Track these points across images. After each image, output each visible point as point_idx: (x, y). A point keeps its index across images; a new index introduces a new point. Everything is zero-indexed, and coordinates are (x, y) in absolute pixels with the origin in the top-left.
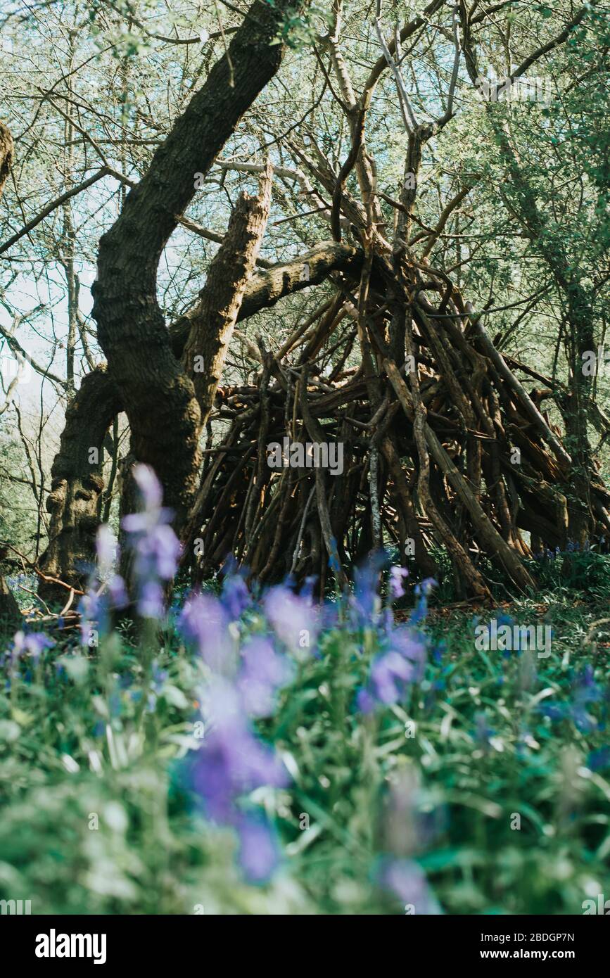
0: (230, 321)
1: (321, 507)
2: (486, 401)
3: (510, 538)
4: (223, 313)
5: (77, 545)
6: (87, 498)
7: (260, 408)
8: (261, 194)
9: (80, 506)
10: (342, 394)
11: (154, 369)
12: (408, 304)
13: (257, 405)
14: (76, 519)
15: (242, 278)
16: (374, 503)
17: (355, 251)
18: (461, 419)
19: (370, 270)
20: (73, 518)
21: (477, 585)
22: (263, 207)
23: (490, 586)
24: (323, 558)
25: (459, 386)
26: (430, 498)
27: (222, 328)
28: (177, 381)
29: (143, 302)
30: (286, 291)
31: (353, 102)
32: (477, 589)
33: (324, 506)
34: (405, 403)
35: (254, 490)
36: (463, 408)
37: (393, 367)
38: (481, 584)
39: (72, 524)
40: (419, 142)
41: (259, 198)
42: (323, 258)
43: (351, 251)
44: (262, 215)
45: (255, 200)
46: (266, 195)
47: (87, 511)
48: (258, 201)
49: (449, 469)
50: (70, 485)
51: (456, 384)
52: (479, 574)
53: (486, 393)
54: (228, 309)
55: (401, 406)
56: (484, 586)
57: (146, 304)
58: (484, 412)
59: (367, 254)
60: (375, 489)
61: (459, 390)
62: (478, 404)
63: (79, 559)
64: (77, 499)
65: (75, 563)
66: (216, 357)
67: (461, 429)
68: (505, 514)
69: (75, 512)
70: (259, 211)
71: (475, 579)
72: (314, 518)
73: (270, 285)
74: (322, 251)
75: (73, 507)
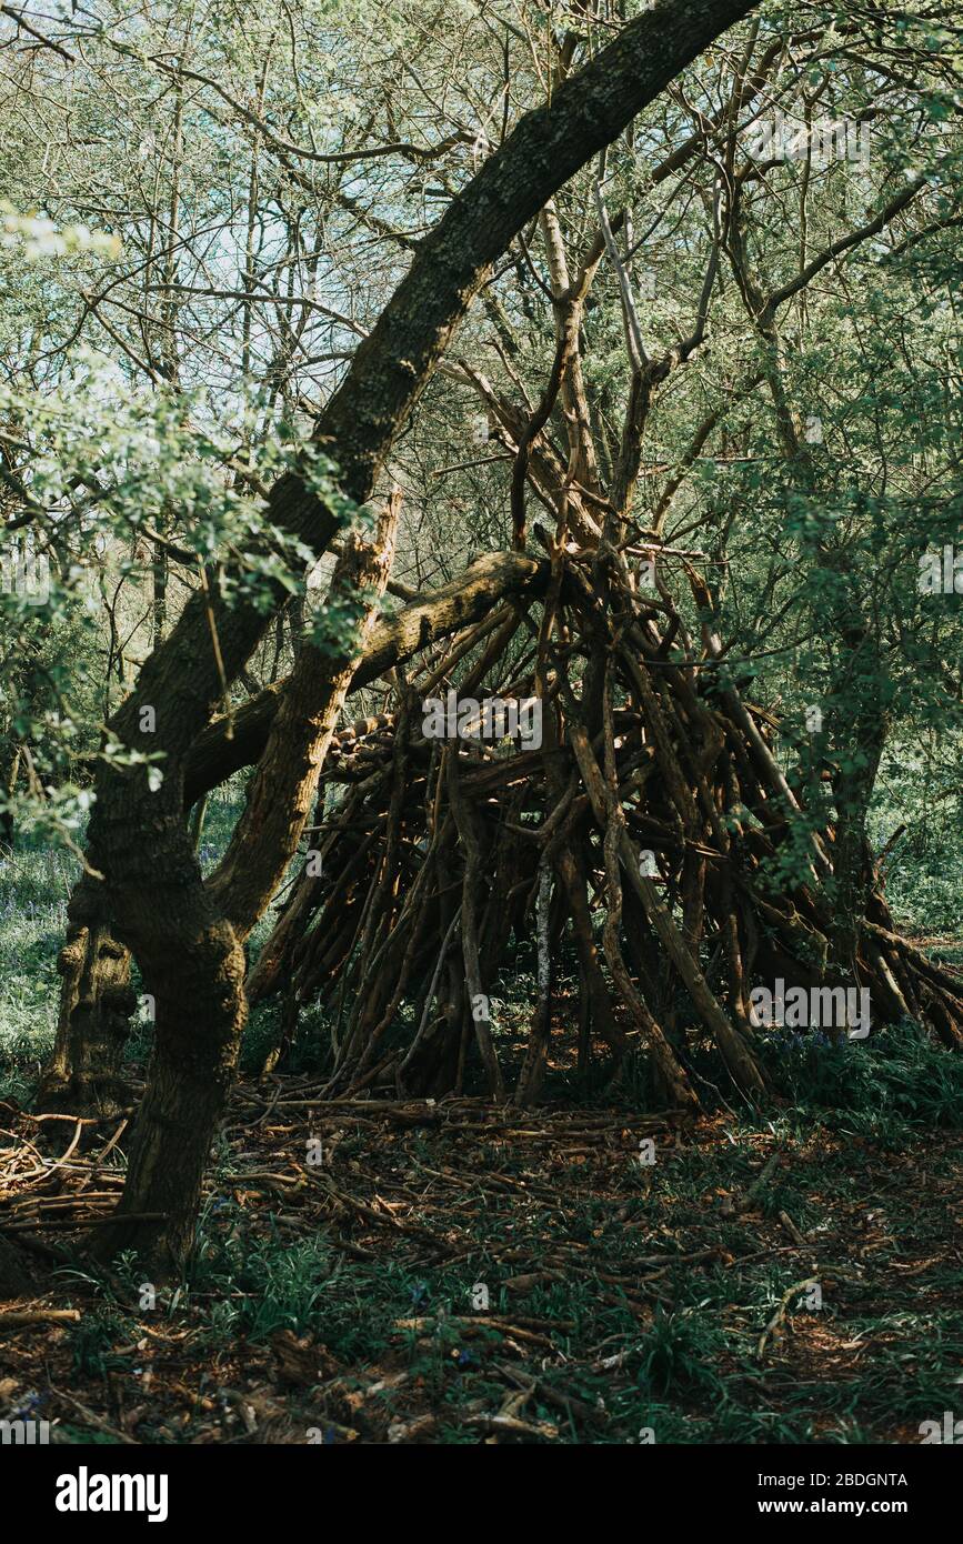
0: (325, 730)
1: (466, 941)
2: (720, 791)
3: (740, 999)
4: (315, 721)
5: (98, 1030)
6: (116, 956)
7: (393, 769)
8: (380, 542)
9: (107, 968)
10: (510, 769)
11: (175, 919)
12: (610, 648)
13: (389, 766)
14: (98, 990)
15: (345, 669)
16: (542, 946)
17: (536, 567)
18: (678, 825)
19: (558, 595)
20: (93, 988)
21: (679, 1088)
22: (382, 563)
23: (700, 1088)
24: (466, 1018)
25: (680, 773)
26: (619, 956)
27: (313, 743)
28: (207, 933)
29: (160, 827)
30: (424, 642)
31: (565, 285)
32: (678, 1093)
33: (471, 940)
34: (596, 802)
35: (377, 893)
36: (683, 806)
37: (582, 741)
38: (686, 1087)
39: (91, 998)
40: (648, 387)
41: (376, 548)
42: (483, 588)
43: (530, 568)
44: (380, 575)
45: (370, 552)
46: (388, 544)
47: (115, 977)
48: (375, 554)
49: (653, 906)
50: (93, 936)
51: (676, 768)
52: (682, 1072)
53: (721, 779)
54: (322, 715)
55: (589, 804)
56: (688, 1090)
57: (165, 828)
58: (715, 809)
59: (555, 571)
60: (545, 925)
61: (679, 777)
62: (706, 797)
63: (98, 1053)
64: (102, 956)
65: (93, 1059)
66: (303, 782)
67: (677, 840)
68: (734, 963)
69: (98, 978)
70: (376, 569)
71: (676, 1079)
72: (456, 954)
73: (399, 639)
74: (484, 575)
75: (95, 971)
